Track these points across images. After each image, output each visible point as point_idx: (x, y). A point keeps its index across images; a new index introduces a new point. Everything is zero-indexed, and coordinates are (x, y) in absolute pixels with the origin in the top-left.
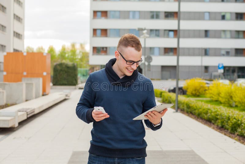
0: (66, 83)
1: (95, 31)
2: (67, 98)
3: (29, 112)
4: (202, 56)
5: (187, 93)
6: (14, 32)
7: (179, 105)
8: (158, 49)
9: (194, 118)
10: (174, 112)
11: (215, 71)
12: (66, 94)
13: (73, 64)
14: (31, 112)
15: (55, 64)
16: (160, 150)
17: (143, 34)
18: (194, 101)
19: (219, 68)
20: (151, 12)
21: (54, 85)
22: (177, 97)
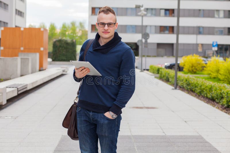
0: (65, 59)
1: (93, 9)
2: (64, 73)
3: (20, 88)
4: (197, 34)
5: (184, 70)
6: (16, 10)
7: (177, 82)
8: (154, 27)
9: (195, 97)
10: (173, 89)
11: (208, 49)
12: (63, 69)
13: (72, 41)
14: (22, 88)
15: (54, 40)
16: (164, 134)
18: (194, 78)
19: (213, 46)
21: (53, 60)
22: (176, 74)
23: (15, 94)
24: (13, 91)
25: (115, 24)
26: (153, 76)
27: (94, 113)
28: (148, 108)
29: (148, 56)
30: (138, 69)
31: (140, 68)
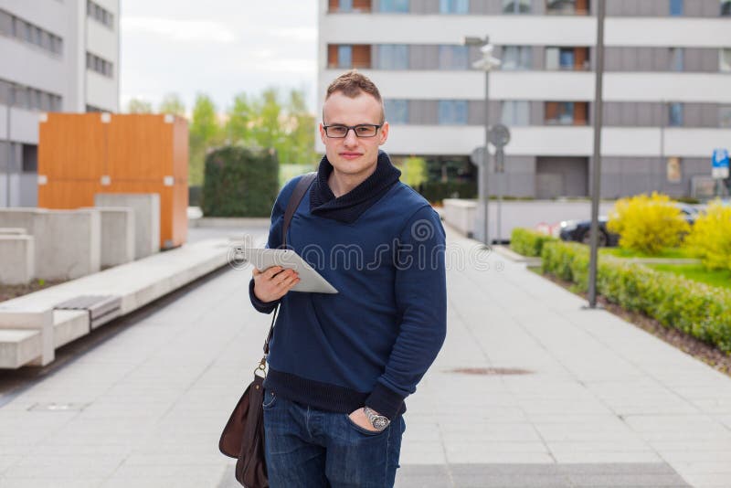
0: (244, 209)
1: (333, 49)
3: (98, 310)
4: (662, 126)
5: (622, 242)
6: (88, 54)
7: (598, 284)
8: (526, 105)
9: (653, 333)
10: (584, 308)
11: (700, 174)
13: (267, 151)
14: (106, 310)
15: (210, 150)
16: (549, 460)
17: (481, 56)
18: (651, 272)
19: (716, 165)
21: (207, 215)
22: (594, 257)
23: (83, 330)
24: (74, 321)
25: (377, 127)
26: (523, 266)
27: (315, 414)
28: (502, 372)
29: (507, 198)
30: (477, 240)
31: (481, 236)
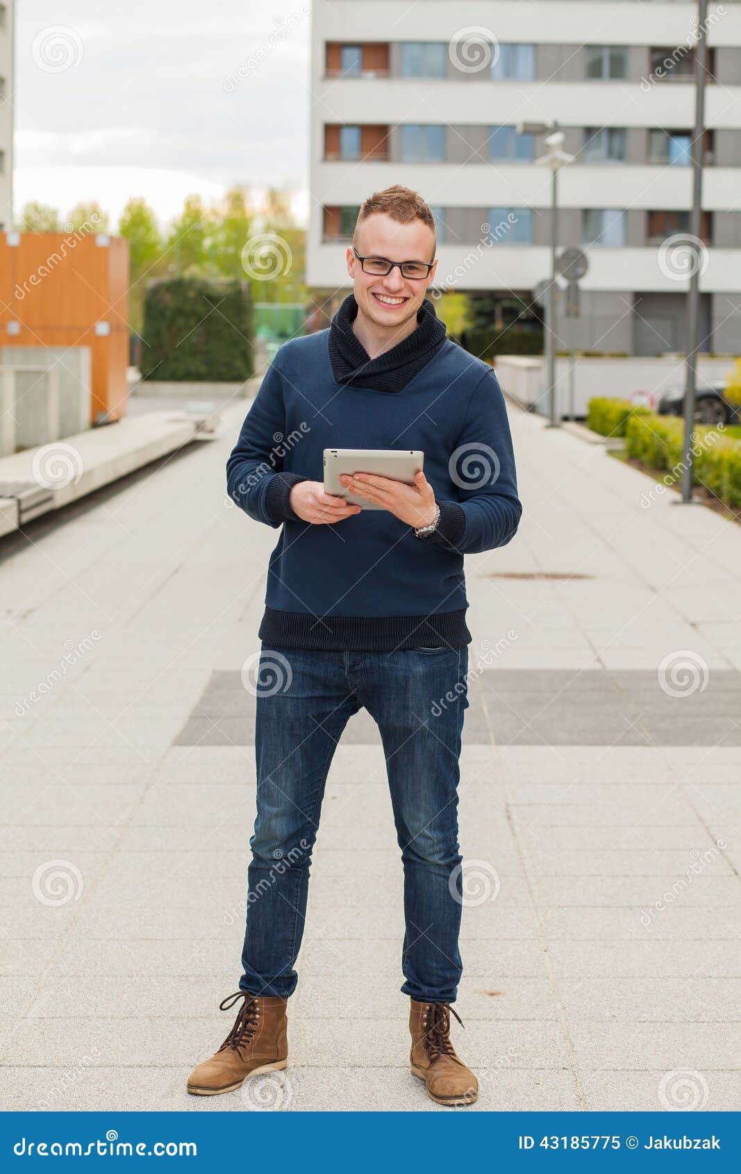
0: (203, 369)
1: (332, 132)
2: (201, 436)
3: (28, 498)
7: (698, 472)
8: (620, 215)
10: (675, 503)
12: (198, 418)
13: (235, 284)
15: (151, 283)
17: (547, 149)
20: (590, 47)
21: (148, 377)
22: (690, 434)
23: (11, 523)
25: (429, 267)
26: (601, 449)
28: (555, 576)
29: (588, 355)
30: (541, 415)
31: (545, 408)
